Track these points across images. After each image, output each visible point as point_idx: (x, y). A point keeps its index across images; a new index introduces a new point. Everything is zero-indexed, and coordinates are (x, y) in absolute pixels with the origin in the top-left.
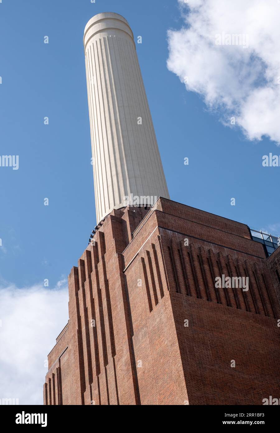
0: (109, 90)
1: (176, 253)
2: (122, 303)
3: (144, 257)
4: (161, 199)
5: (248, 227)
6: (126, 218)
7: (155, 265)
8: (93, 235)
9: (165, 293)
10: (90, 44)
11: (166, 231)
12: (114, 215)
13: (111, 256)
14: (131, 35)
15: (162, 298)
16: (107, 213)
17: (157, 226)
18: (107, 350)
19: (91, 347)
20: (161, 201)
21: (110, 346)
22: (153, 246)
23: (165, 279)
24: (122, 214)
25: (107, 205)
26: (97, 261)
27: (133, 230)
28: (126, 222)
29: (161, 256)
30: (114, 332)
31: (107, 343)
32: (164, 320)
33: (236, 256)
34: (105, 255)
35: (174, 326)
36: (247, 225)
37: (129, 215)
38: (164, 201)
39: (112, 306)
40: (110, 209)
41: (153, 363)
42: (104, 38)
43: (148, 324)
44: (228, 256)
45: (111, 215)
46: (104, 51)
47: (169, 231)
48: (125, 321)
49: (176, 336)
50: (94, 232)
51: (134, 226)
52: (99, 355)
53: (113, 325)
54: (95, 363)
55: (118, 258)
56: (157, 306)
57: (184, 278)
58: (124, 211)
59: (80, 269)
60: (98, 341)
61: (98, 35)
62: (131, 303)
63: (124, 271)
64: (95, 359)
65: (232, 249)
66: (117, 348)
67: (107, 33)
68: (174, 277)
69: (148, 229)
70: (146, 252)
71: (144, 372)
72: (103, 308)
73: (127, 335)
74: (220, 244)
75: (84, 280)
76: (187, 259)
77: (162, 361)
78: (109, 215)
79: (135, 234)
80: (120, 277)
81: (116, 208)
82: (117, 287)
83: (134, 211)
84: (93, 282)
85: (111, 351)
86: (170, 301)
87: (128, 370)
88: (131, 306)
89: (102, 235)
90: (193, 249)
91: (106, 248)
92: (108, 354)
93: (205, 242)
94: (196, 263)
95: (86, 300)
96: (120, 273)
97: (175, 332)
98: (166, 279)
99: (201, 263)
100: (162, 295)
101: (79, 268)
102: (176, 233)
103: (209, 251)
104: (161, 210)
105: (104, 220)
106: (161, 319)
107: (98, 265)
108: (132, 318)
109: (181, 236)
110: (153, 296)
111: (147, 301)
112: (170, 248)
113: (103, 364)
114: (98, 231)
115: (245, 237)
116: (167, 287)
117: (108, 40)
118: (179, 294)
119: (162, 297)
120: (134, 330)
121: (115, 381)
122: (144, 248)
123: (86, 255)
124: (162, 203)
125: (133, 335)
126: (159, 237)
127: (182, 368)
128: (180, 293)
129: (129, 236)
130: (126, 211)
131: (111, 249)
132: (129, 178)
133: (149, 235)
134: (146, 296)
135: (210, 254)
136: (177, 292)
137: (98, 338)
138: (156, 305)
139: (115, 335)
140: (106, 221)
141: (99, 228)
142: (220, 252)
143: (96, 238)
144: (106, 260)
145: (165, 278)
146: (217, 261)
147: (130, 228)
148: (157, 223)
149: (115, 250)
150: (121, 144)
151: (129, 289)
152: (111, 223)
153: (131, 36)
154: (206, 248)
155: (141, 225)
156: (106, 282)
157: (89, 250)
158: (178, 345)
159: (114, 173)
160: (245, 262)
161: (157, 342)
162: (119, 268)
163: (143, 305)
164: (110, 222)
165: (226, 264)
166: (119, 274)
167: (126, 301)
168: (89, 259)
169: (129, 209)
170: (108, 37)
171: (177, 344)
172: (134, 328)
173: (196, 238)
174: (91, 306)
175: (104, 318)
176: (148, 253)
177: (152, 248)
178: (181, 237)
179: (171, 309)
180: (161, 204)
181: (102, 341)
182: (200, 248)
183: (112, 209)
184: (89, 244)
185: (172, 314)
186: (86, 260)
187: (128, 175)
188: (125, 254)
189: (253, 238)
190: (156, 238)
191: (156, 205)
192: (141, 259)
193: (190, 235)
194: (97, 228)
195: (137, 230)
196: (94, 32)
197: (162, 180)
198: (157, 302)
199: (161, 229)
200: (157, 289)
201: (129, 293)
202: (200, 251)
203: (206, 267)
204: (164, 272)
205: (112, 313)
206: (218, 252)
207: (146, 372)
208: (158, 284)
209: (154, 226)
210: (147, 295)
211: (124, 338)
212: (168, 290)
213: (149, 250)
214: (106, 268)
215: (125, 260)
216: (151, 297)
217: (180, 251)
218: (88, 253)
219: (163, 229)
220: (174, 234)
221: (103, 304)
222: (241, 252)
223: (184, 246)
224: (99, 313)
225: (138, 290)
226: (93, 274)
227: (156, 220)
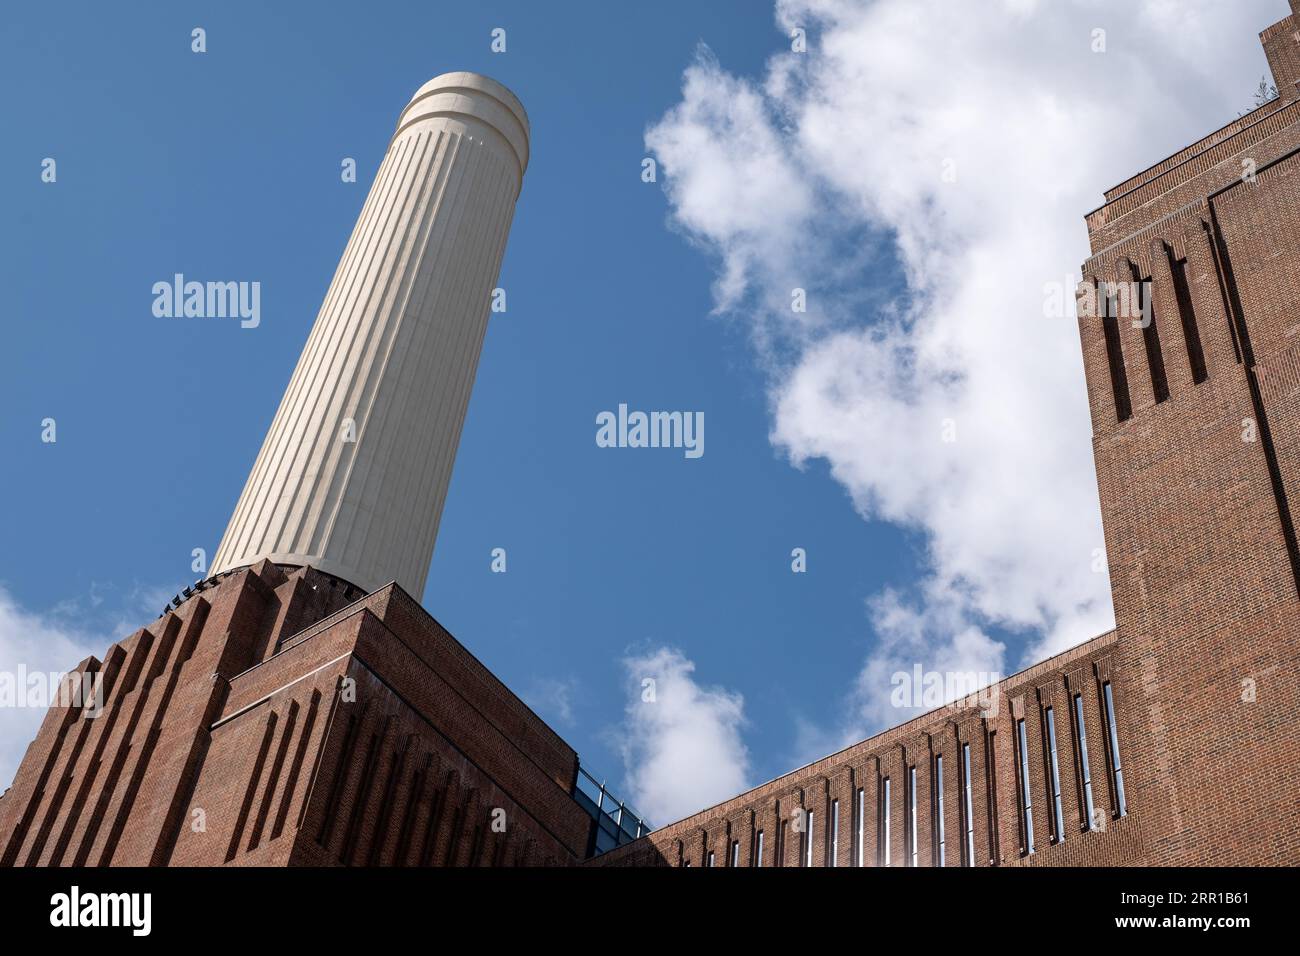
0: (403, 264)
1: (364, 740)
2: (166, 806)
3: (279, 715)
4: (393, 587)
5: (577, 759)
6: (285, 595)
7: (297, 746)
8: (182, 598)
9: (285, 831)
10: (412, 131)
11: (366, 675)
12: (258, 574)
13: (199, 672)
14: (522, 162)
15: (271, 840)
16: (245, 562)
17: (351, 653)
20: (391, 593)
22: (316, 697)
23: (304, 794)
24: (283, 579)
25: (255, 542)
26: (157, 670)
27: (287, 633)
28: (280, 604)
29: (322, 731)
34: (185, 664)
36: (576, 754)
37: (297, 593)
38: (400, 597)
39: (136, 802)
40: (257, 553)
42: (453, 136)
45: (250, 571)
46: (437, 164)
47: (375, 679)
48: (150, 858)
50: (188, 594)
51: (294, 626)
53: (116, 854)
55: (215, 686)
56: (250, 853)
57: (354, 814)
58: (290, 577)
59: (105, 670)
61: (443, 121)
62: (189, 815)
63: (213, 725)
65: (512, 797)
67: (466, 127)
68: (330, 799)
69: (325, 649)
70: (290, 702)
72: (113, 797)
74: (486, 769)
76: (384, 769)
78: (247, 569)
79: (286, 646)
80: (194, 736)
81: (275, 559)
82: (173, 759)
83: (315, 588)
84: (119, 719)
86: (287, 857)
89: (204, 609)
90: (412, 749)
91: (197, 649)
93: (451, 747)
94: (403, 791)
95: (81, 756)
96: (200, 727)
98: (307, 795)
99: (415, 796)
100: (277, 832)
101: (102, 666)
102: (390, 692)
103: (451, 774)
104: (381, 616)
105: (226, 575)
107: (155, 681)
108: (173, 856)
109: (399, 703)
110: (253, 824)
111: (231, 829)
112: (357, 721)
114: (200, 595)
115: (558, 781)
116: (298, 816)
117: (461, 144)
118: (321, 847)
119: (272, 838)
122: (290, 690)
123: (137, 642)
124: (391, 599)
126: (341, 679)
128: (326, 848)
129: (270, 644)
130: (294, 577)
131: (208, 656)
132: (344, 501)
133: (319, 664)
134: (236, 815)
135: (449, 783)
136: (319, 841)
138: (248, 851)
140: (231, 578)
141: (206, 589)
142: (478, 789)
143: (186, 609)
144: (181, 677)
145: (305, 790)
146: (457, 809)
147: (283, 626)
148: (354, 645)
149: (217, 662)
150: (366, 409)
151: (203, 779)
152: (240, 590)
154: (447, 763)
155: (313, 631)
156: (155, 733)
157: (153, 633)
159: (313, 469)
160: (528, 844)
162: (202, 713)
163: (217, 837)
164: (239, 587)
165: (477, 827)
166: (196, 728)
167: (178, 804)
168: (140, 655)
169: (303, 577)
170: (463, 137)
173: (434, 728)
174: (86, 777)
175: (102, 825)
176: (295, 708)
177: (310, 699)
178: (398, 706)
180: (387, 602)
182: (430, 756)
183: (261, 557)
184: (161, 616)
186: (132, 656)
187: (346, 492)
188: (236, 683)
189: (576, 793)
190: (334, 679)
191: (378, 601)
192: (268, 716)
193: (422, 712)
194: (201, 587)
195: (297, 639)
196: (437, 110)
197: (424, 545)
199: (356, 662)
200: (271, 809)
201: (198, 788)
202: (428, 765)
203: (424, 811)
204: (309, 774)
205: (129, 821)
206: (471, 787)
208: (281, 798)
209: (342, 648)
210: (238, 814)
212: (298, 825)
213: (299, 702)
214: (172, 701)
215: (229, 701)
216: (247, 824)
217: (376, 741)
218: (147, 639)
219: (362, 666)
220: (381, 691)
221: (117, 788)
222: (529, 813)
223: (392, 732)
224: (95, 805)
225: (222, 791)
226: (133, 697)
227: (356, 635)
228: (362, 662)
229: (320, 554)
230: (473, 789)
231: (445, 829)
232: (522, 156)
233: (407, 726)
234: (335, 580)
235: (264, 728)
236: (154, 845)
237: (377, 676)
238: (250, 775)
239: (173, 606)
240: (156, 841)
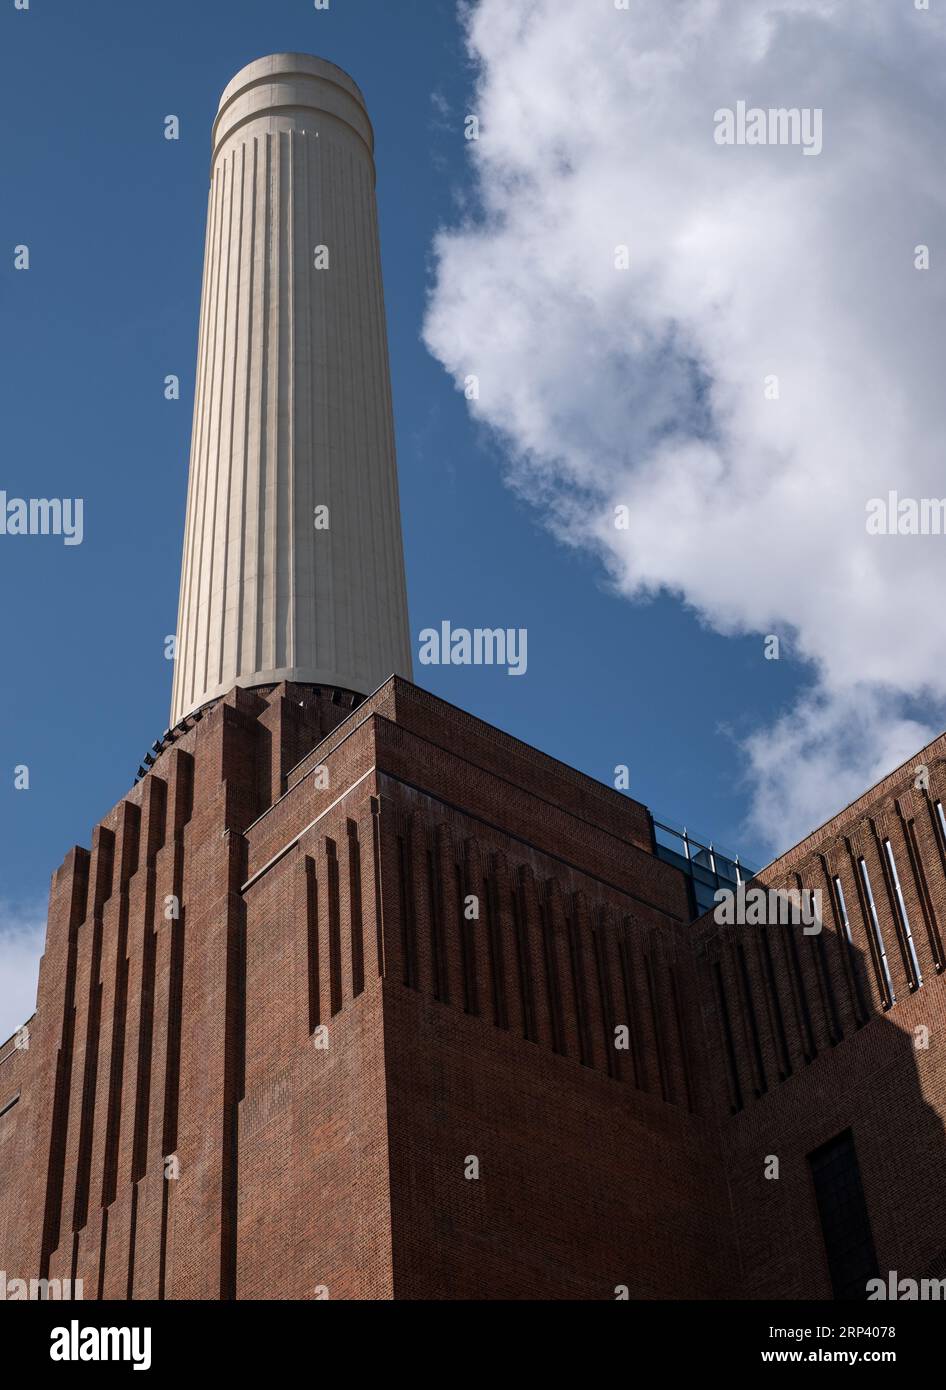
0: (274, 304)
1: (420, 860)
2: (222, 989)
3: (316, 858)
4: (395, 682)
5: (648, 812)
6: (272, 722)
7: (349, 888)
8: (153, 755)
9: (368, 983)
10: (233, 144)
11: (399, 787)
12: (234, 706)
13: (205, 835)
14: (367, 141)
15: (355, 997)
16: (211, 695)
17: (374, 768)
18: (150, 1130)
19: (96, 1112)
20: (395, 688)
21: (162, 1118)
22: (352, 827)
23: (375, 938)
24: (262, 706)
25: (214, 670)
26: (157, 843)
27: (288, 764)
28: (270, 733)
29: (373, 863)
30: (181, 1078)
31: (151, 1108)
32: (353, 1067)
33: (600, 901)
34: (186, 827)
35: (382, 1091)
36: (646, 808)
37: (284, 716)
38: (405, 689)
40: (220, 682)
41: (296, 1196)
42: (283, 136)
43: (297, 1072)
44: (575, 895)
45: (224, 704)
46: (275, 175)
47: (408, 789)
48: (223, 1050)
49: (383, 1123)
50: (160, 749)
51: (295, 751)
52: (121, 1142)
53: (182, 1056)
54: (101, 1164)
55: (231, 845)
56: (336, 1015)
57: (434, 944)
58: (268, 699)
59: (96, 859)
60: (123, 1097)
61: (264, 121)
62: (249, 993)
63: (243, 888)
64: (103, 1152)
65: (590, 875)
66: (184, 1131)
67: (293, 120)
68: (404, 935)
70: (324, 840)
71: (260, 1221)
72: (156, 994)
73: (222, 1092)
74: (556, 853)
75: (104, 893)
76: (450, 885)
77: (325, 1193)
78: (218, 703)
79: (293, 780)
80: (226, 906)
81: (245, 683)
82: (211, 937)
83: (301, 704)
84: (132, 908)
85: (159, 1136)
86: (379, 1011)
87: (208, 1205)
88: (249, 1003)
89: (186, 763)
90: (473, 855)
91: (195, 808)
92: (149, 1145)
93: (513, 840)
95: (103, 959)
96: (229, 894)
97: (384, 1111)
98: (377, 937)
99: (492, 904)
100: (359, 986)
101: (92, 855)
102: (429, 798)
103: (522, 870)
104: (393, 717)
105: (198, 717)
106: (341, 1062)
107: (159, 855)
108: (248, 1041)
109: (442, 808)
110: (328, 985)
111: (304, 996)
112: (405, 842)
113: (129, 1174)
114: (175, 746)
115: (636, 844)
116: (377, 963)
117: (294, 143)
118: (411, 991)
119: (356, 995)
120: (247, 1083)
121: (159, 1233)
122: (319, 826)
123: (123, 817)
124: (397, 695)
125: (242, 1096)
126: (373, 801)
127: (389, 1227)
128: (416, 988)
129: (273, 782)
130: (275, 698)
131: (210, 812)
132: (297, 596)
133: (341, 791)
134: (304, 982)
135: (522, 881)
136: (407, 984)
137: (124, 1088)
138: (332, 1016)
139: (181, 1087)
140: (205, 720)
141: (177, 738)
142: (555, 878)
143: (165, 767)
144: (187, 844)
145: (375, 935)
146: (540, 907)
147: (282, 756)
148: (374, 758)
149: (225, 818)
150: (287, 484)
151: (251, 950)
152: (222, 729)
153: (368, 144)
154: (514, 860)
155: (320, 753)
157: (135, 802)
158: (386, 1152)
159: (251, 569)
160: (626, 921)
161: (319, 1132)
162: (226, 878)
163: (291, 1009)
164: (219, 726)
165: (567, 920)
166: (225, 896)
168: (131, 831)
170: (294, 133)
171: (384, 1149)
172: (248, 1074)
173: (488, 824)
174: (117, 981)
175: (155, 1028)
176: (331, 845)
177: (345, 831)
178: (443, 812)
179: (382, 1034)
180: (393, 700)
181: (135, 1100)
182: (494, 856)
183: (228, 685)
184: (137, 782)
185: (382, 1052)
186: (122, 835)
187: (296, 584)
188: (252, 834)
189: (659, 850)
190: (366, 802)
191: (383, 700)
192: (303, 861)
193: (470, 811)
194: (171, 737)
195: (304, 768)
196: (254, 110)
198: (336, 1007)
199: (383, 778)
200: (343, 963)
201: (249, 960)
204: (374, 915)
205: (184, 1016)
206: (547, 878)
207: (268, 1219)
208: (350, 949)
209: (361, 765)
210: (306, 978)
211: (210, 1103)
212: (381, 974)
213: (334, 837)
214: (185, 871)
215: (250, 856)
216: (321, 988)
217: (433, 856)
218: (132, 812)
219: (391, 779)
220: (420, 798)
221: (157, 981)
222: (617, 889)
223: (446, 843)
224: (139, 1008)
225: (279, 956)
226: (139, 880)
227: (373, 746)
228: (388, 774)
229: (291, 664)
230: (551, 879)
231: (535, 933)
232: (364, 134)
233: (459, 831)
234: (318, 689)
235: (304, 877)
236: (223, 1035)
237: (408, 784)
238: (306, 932)
239: (146, 767)
240: (223, 1031)
